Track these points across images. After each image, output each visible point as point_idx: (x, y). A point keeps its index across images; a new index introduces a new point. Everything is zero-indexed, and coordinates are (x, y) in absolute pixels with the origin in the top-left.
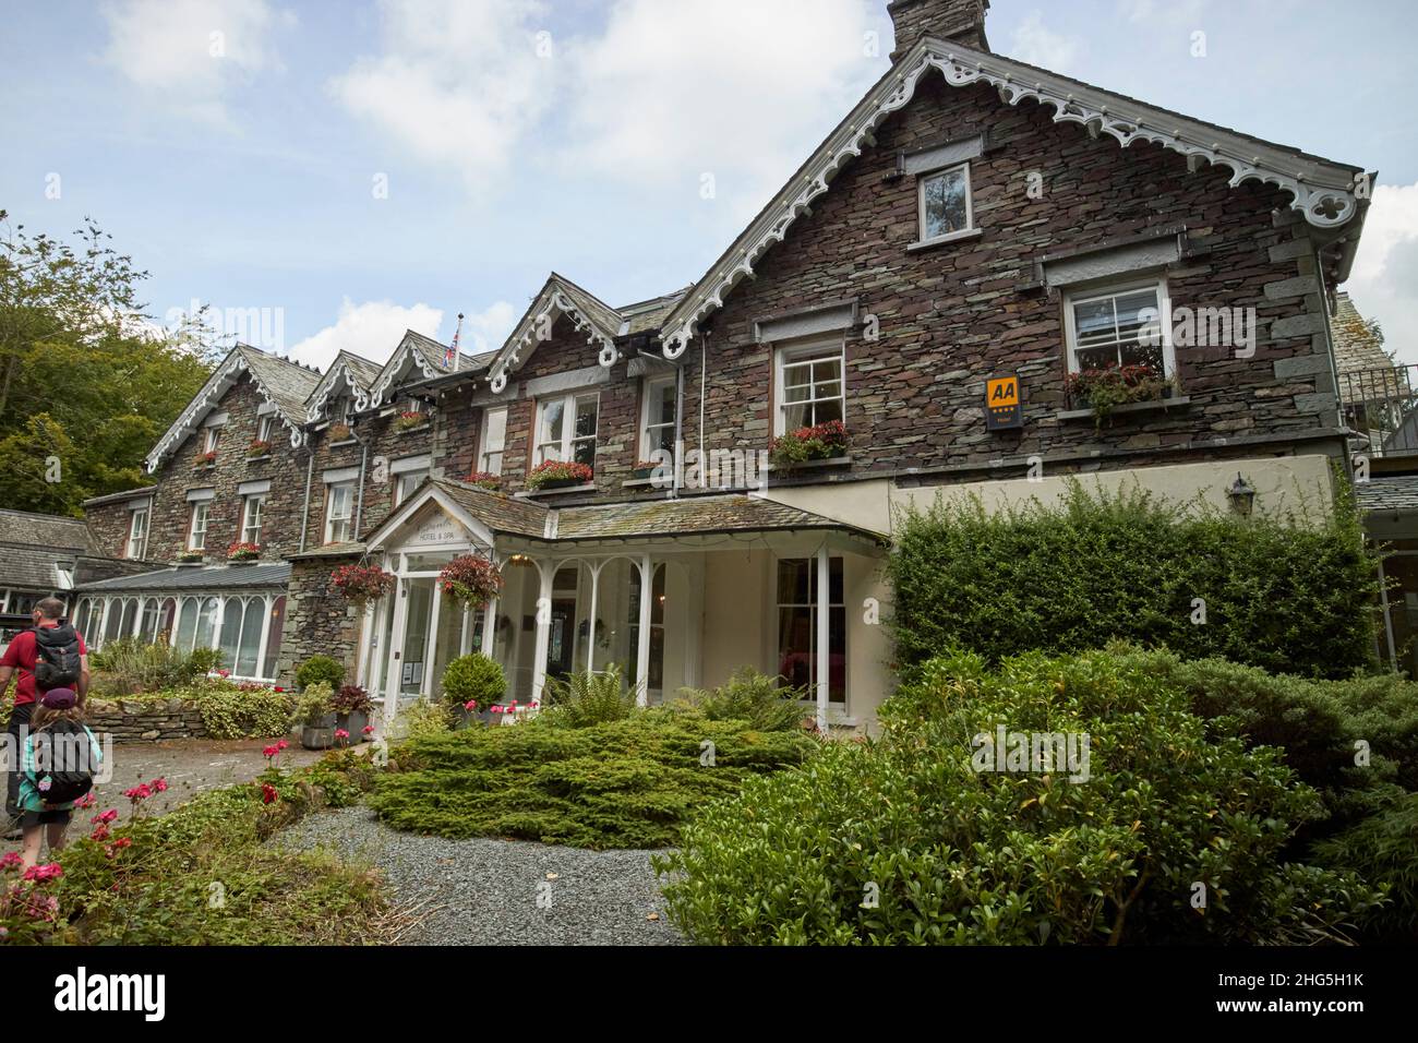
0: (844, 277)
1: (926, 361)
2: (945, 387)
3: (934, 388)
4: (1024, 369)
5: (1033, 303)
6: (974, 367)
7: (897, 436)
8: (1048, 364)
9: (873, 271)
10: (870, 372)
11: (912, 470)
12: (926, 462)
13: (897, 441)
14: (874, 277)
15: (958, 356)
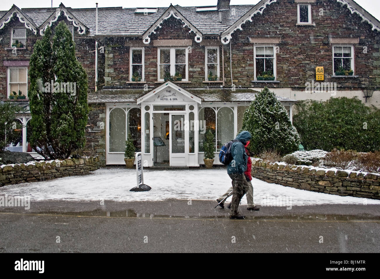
0: (277, 28)
1: (299, 57)
2: (304, 65)
3: (302, 65)
4: (324, 63)
5: (326, 47)
6: (312, 61)
7: (292, 76)
8: (329, 63)
9: (285, 29)
10: (284, 57)
11: (296, 86)
12: (299, 84)
13: (292, 78)
14: (285, 31)
15: (308, 57)
